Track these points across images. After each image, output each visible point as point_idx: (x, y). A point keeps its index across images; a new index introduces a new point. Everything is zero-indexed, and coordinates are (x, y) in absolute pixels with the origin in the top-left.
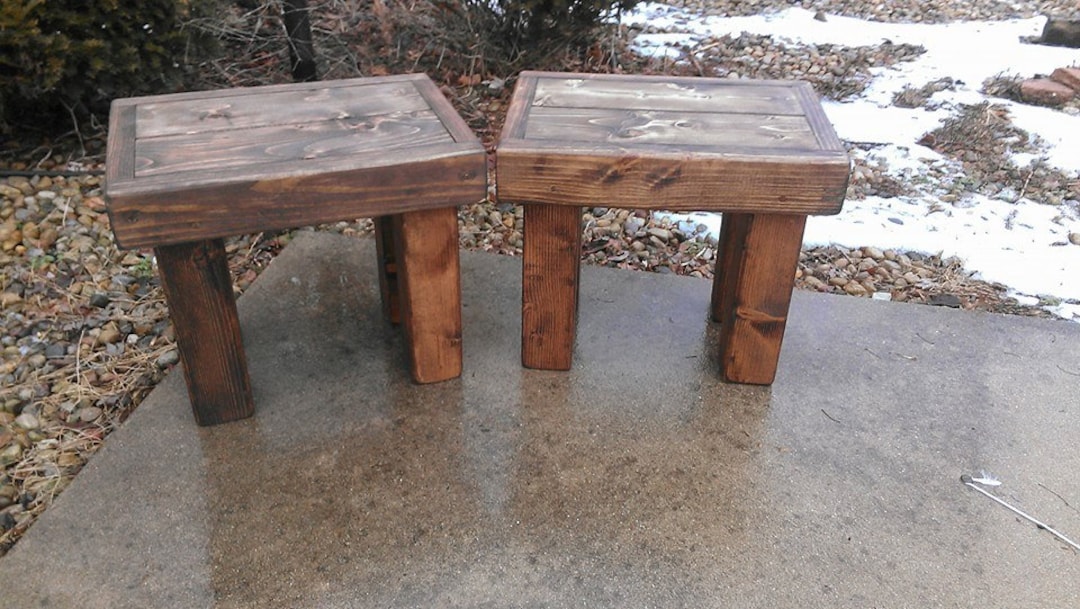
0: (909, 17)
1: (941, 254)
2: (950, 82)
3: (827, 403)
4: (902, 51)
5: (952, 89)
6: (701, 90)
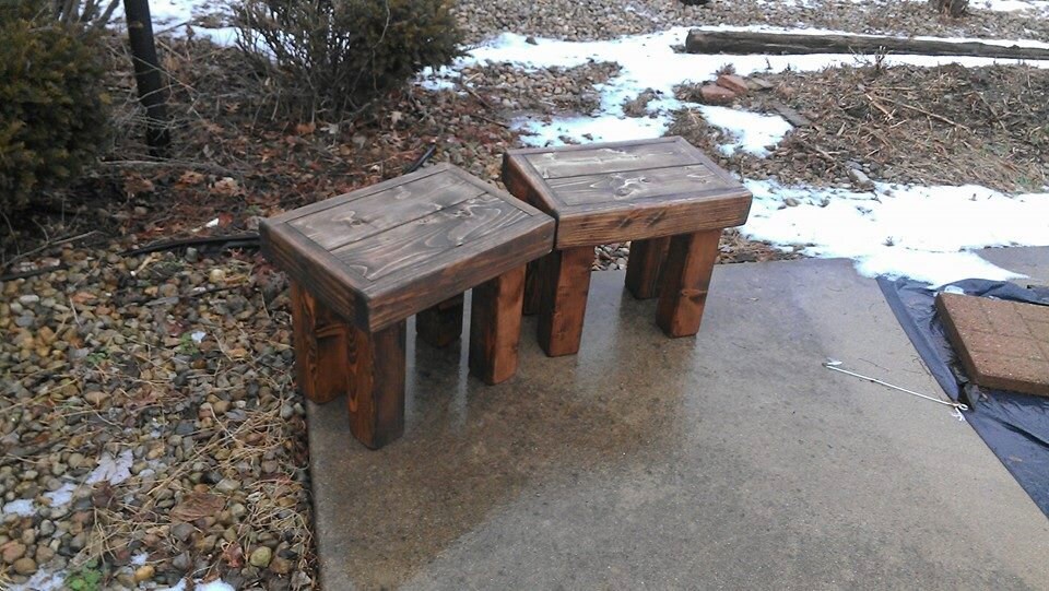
0: (590, 35)
2: (653, 92)
3: (732, 338)
4: (606, 70)
5: (657, 99)
6: (628, 152)
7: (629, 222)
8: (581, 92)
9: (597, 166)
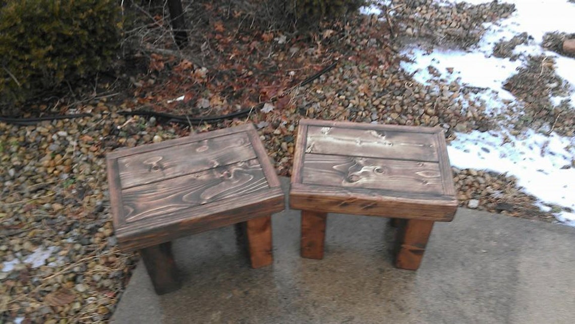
1: (506, 173)
2: (526, 37)
3: (443, 282)
4: (502, 10)
5: (526, 44)
6: (388, 137)
7: (346, 204)
8: (471, 27)
9: (353, 148)
